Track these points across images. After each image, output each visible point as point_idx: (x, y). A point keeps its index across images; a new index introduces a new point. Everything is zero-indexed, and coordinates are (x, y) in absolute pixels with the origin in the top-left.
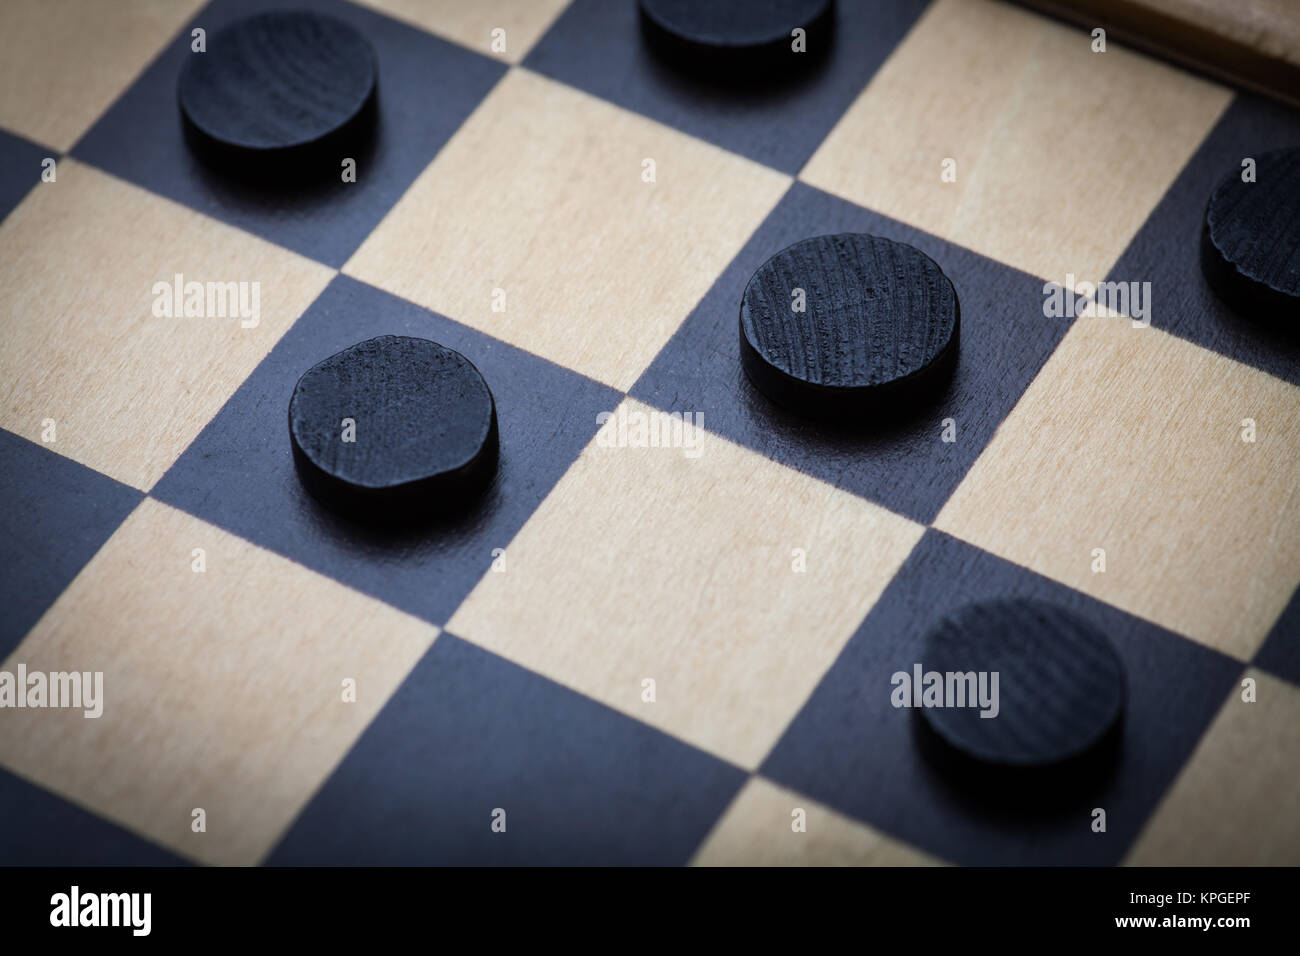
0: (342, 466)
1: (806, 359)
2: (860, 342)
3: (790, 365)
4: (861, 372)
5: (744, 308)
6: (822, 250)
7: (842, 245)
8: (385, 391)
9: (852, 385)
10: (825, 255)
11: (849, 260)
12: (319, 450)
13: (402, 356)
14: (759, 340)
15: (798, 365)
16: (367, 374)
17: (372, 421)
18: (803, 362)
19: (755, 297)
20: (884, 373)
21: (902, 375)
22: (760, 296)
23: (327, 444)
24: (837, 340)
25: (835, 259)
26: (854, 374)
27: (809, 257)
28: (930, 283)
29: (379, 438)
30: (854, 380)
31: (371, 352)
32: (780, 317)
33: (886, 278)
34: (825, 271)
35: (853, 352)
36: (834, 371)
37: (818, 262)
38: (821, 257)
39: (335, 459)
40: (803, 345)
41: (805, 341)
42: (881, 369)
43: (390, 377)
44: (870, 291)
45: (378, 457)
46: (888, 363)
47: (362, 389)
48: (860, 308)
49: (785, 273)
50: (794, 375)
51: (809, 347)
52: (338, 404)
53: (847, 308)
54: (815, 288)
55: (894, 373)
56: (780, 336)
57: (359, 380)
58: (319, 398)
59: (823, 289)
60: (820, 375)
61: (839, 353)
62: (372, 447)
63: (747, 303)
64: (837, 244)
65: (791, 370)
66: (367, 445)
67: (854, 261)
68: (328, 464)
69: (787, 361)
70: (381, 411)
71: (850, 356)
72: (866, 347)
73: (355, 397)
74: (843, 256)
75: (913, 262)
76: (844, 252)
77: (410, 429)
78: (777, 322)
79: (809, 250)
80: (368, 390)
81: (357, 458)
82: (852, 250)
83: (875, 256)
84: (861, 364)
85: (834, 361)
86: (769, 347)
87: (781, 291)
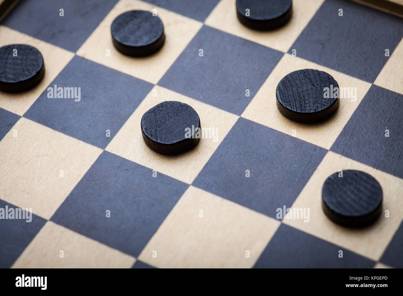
0: (159, 139)
1: (296, 105)
2: (311, 100)
3: (291, 107)
4: (312, 108)
5: (277, 91)
6: (299, 74)
7: (305, 72)
8: (167, 117)
9: (309, 112)
10: (300, 75)
11: (307, 76)
12: (152, 135)
13: (171, 106)
14: (282, 100)
15: (293, 107)
16: (161, 113)
17: (165, 126)
18: (295, 106)
19: (280, 88)
20: (319, 108)
21: (324, 109)
22: (282, 88)
23: (154, 133)
24: (304, 100)
25: (303, 76)
26: (310, 109)
27: (295, 76)
28: (331, 82)
29: (168, 130)
30: (310, 110)
31: (162, 106)
32: (288, 93)
33: (318, 81)
34: (300, 80)
35: (309, 103)
36: (304, 108)
37: (298, 77)
38: (298, 76)
39: (157, 137)
40: (295, 101)
41: (295, 100)
42: (317, 107)
43: (168, 113)
44: (313, 85)
45: (169, 135)
46: (319, 105)
47: (161, 117)
48: (311, 90)
49: (289, 81)
50: (292, 110)
51: (296, 102)
52: (155, 122)
53: (307, 90)
54: (297, 85)
55: (321, 108)
56: (288, 99)
57: (159, 115)
58: (149, 121)
59: (300, 85)
60: (300, 110)
61: (305, 103)
62: (166, 133)
63: (278, 90)
64: (303, 72)
65: (291, 109)
66: (165, 132)
67: (308, 77)
68: (155, 139)
69: (290, 106)
70: (167, 122)
71: (308, 104)
72: (313, 101)
73: (159, 119)
74: (305, 75)
75: (325, 76)
76: (305, 74)
77: (177, 127)
78: (287, 95)
79: (295, 74)
80: (163, 117)
81: (163, 136)
82: (307, 74)
83: (314, 75)
84: (312, 106)
85: (304, 105)
86: (285, 102)
87: (288, 86)
